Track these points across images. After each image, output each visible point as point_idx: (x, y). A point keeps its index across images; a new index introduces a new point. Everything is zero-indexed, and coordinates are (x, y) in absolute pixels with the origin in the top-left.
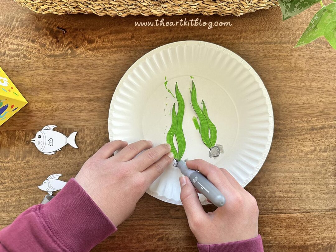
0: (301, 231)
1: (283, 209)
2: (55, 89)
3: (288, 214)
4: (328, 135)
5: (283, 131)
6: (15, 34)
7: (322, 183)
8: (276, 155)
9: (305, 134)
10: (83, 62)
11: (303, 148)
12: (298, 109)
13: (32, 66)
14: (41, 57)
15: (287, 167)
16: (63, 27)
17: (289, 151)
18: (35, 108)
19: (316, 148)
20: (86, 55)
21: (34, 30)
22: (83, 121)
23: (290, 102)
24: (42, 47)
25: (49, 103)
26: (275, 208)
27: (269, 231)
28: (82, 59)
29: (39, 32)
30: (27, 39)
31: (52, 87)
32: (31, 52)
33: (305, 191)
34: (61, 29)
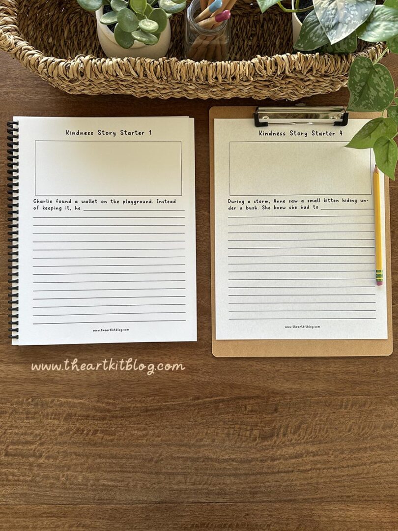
0: (125, 524)
1: (107, 499)
3: (113, 505)
4: (164, 418)
5: (112, 411)
7: (153, 471)
8: (102, 439)
9: (138, 415)
11: (134, 432)
12: (132, 386)
15: (115, 452)
17: (117, 434)
19: (149, 433)
23: (123, 379)
26: (97, 497)
27: (89, 523)
33: (133, 480)
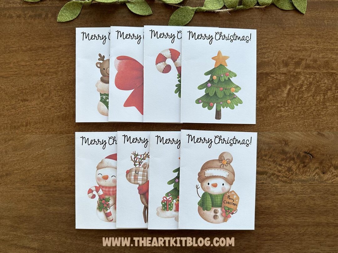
2: (303, 214)
6: (262, 157)
10: (329, 188)
13: (279, 190)
14: (288, 181)
16: (309, 152)
18: (283, 232)
20: (332, 181)
21: (281, 154)
22: (329, 246)
24: (289, 171)
25: (297, 228)
28: (328, 184)
29: (286, 156)
30: (274, 163)
31: (300, 211)
32: (278, 176)
34: (308, 153)
